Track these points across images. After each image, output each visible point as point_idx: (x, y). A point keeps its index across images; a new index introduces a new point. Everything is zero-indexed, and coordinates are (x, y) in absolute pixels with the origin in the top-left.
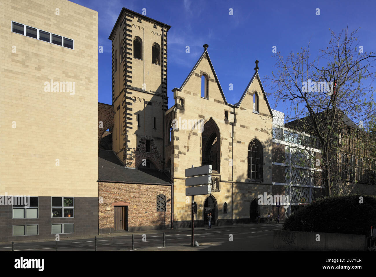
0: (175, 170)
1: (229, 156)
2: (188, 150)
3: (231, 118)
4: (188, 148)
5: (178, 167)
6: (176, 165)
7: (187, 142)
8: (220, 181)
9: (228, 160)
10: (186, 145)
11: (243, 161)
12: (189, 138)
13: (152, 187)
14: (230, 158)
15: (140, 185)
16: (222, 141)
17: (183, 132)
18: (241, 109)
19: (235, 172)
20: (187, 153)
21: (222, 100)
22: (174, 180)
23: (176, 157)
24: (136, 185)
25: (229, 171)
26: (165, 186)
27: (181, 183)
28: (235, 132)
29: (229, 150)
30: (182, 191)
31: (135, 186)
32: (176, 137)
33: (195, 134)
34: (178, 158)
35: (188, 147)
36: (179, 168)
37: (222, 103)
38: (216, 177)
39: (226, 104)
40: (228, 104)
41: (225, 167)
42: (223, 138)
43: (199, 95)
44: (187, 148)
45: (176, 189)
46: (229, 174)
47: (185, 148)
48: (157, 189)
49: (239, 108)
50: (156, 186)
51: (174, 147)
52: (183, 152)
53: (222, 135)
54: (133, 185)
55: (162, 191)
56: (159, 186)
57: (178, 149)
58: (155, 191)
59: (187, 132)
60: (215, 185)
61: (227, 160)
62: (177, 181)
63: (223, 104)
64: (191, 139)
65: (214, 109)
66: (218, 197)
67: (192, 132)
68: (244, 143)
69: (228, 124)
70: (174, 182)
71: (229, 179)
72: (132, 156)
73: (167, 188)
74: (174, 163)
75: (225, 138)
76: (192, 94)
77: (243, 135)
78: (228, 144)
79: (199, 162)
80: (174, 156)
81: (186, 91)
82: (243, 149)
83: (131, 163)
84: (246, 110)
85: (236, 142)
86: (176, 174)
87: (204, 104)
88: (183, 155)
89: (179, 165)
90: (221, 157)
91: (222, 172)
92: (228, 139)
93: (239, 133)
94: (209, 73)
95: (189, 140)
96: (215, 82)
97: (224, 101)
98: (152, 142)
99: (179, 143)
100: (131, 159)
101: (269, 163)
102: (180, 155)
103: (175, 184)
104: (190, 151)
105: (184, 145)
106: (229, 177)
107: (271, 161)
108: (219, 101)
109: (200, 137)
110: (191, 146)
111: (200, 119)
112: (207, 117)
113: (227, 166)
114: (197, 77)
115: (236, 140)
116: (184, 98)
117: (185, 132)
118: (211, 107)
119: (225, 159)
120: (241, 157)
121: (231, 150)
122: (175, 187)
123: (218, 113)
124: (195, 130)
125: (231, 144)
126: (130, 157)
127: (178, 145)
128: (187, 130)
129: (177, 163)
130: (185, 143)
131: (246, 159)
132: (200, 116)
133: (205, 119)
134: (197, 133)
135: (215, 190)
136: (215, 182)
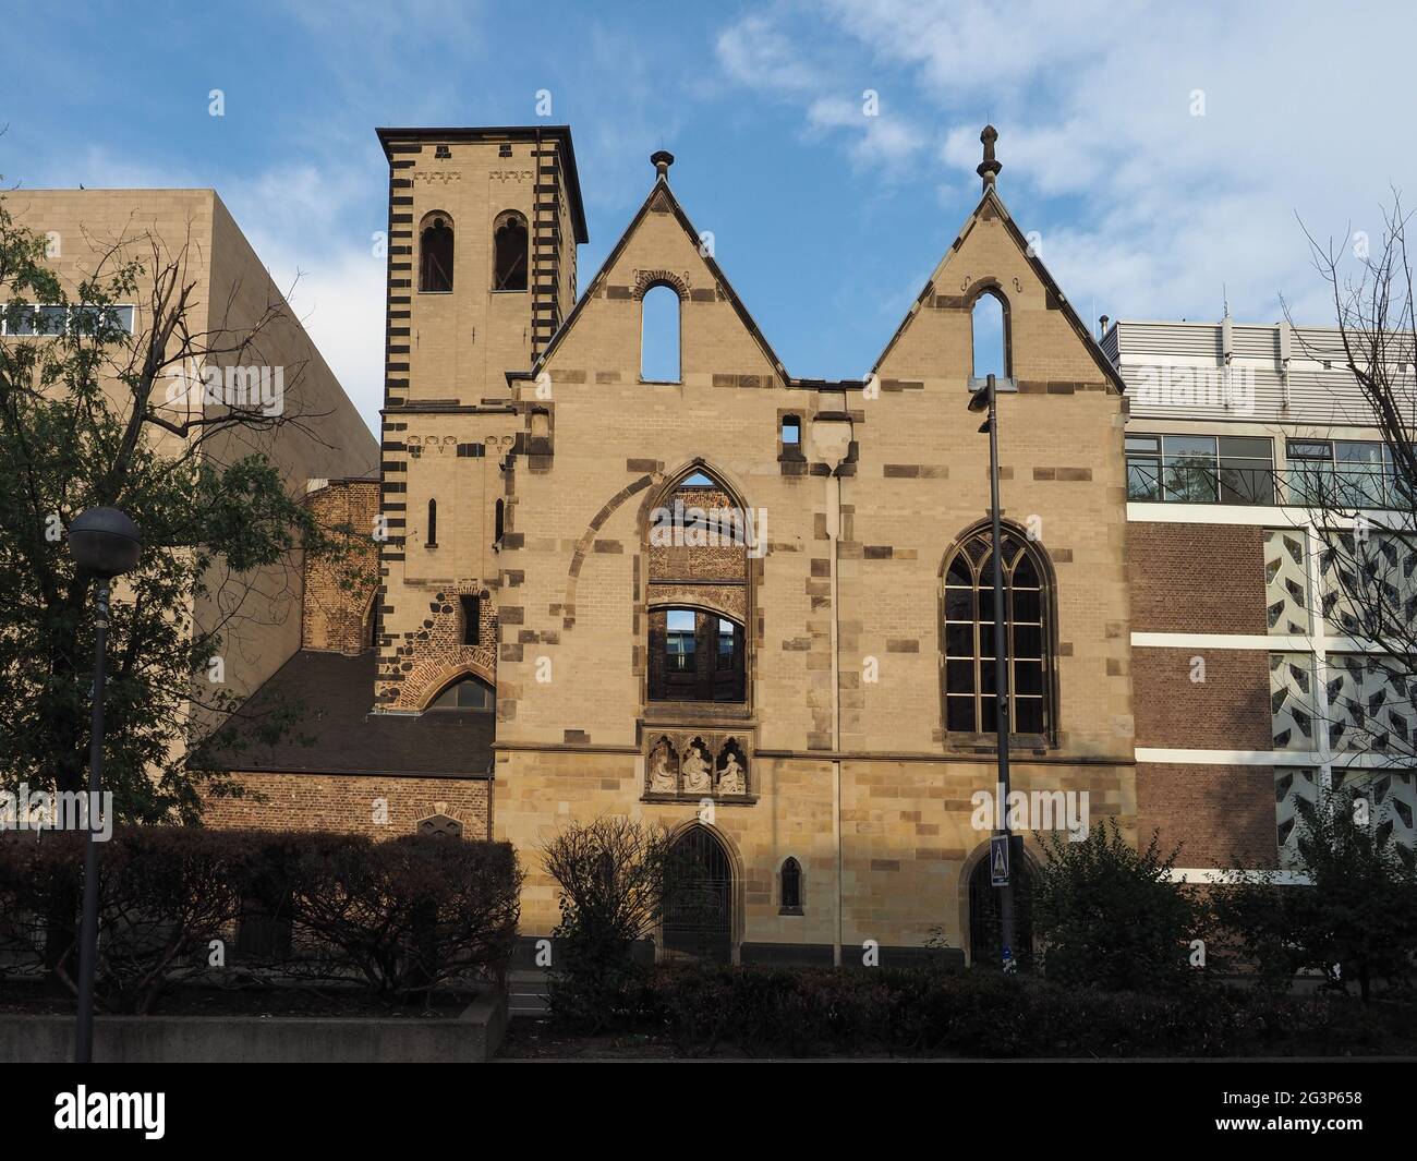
0: (503, 714)
1: (809, 628)
2: (569, 623)
3: (825, 441)
4: (567, 613)
5: (520, 699)
6: (506, 694)
7: (565, 587)
8: (758, 754)
9: (809, 648)
10: (562, 599)
11: (910, 647)
12: (575, 569)
13: (399, 786)
15: (346, 778)
17: (547, 546)
18: (888, 386)
19: (851, 706)
20: (564, 636)
21: (765, 369)
22: (499, 755)
23: (511, 655)
24: (331, 781)
25: (811, 704)
26: (459, 783)
27: (529, 769)
28: (852, 509)
29: (809, 599)
30: (536, 802)
31: (325, 784)
32: (508, 572)
33: (604, 547)
34: (520, 660)
35: (570, 609)
36: (520, 705)
37: (763, 383)
38: (730, 734)
39: (788, 382)
40: (796, 378)
41: (784, 682)
43: (634, 374)
44: (563, 613)
45: (508, 796)
46: (814, 717)
47: (557, 614)
48: (420, 797)
49: (874, 385)
50: (416, 780)
51: (501, 616)
52: (543, 633)
54: (316, 779)
55: (445, 805)
56: (428, 782)
57: (521, 622)
58: (411, 802)
59: (565, 543)
60: (726, 771)
61: (802, 649)
62: (510, 760)
63: (771, 385)
64: (583, 571)
65: (716, 418)
66: (746, 829)
67: (593, 543)
68: (913, 555)
69: (806, 474)
70: (496, 764)
71: (811, 744)
72: (400, 666)
73: (469, 792)
74: (500, 683)
75: (780, 544)
76: (591, 377)
77: (907, 512)
78: (808, 573)
79: (630, 668)
80: (502, 650)
81: (564, 371)
82: (906, 586)
83: (396, 692)
84: (920, 385)
85: (858, 557)
86: (504, 732)
87: (656, 408)
88: (543, 646)
89: (522, 690)
90: (762, 636)
91: (769, 710)
92: (802, 547)
93: (875, 507)
94: (684, 268)
95: (576, 576)
96: (717, 299)
97: (772, 373)
98: (484, 602)
99: (522, 595)
100: (397, 677)
101: (1102, 641)
102: (526, 647)
103: (501, 771)
104: (581, 625)
105: (548, 603)
106: (812, 730)
107: (1120, 632)
108: (741, 377)
109: (636, 558)
110: (584, 602)
111: (637, 476)
112: (674, 464)
113: (799, 678)
114: (616, 304)
115: (856, 544)
116: (553, 404)
117: (558, 547)
118: (699, 413)
119: (786, 646)
120: (895, 628)
121: (826, 597)
122: (503, 783)
123: (740, 432)
124: (603, 534)
125: (823, 570)
126: (391, 672)
127: (519, 606)
128: (567, 537)
129: (514, 683)
130: (556, 591)
131: (926, 632)
132: (633, 465)
133: (661, 475)
134: (621, 543)
135: (726, 795)
136: (731, 757)
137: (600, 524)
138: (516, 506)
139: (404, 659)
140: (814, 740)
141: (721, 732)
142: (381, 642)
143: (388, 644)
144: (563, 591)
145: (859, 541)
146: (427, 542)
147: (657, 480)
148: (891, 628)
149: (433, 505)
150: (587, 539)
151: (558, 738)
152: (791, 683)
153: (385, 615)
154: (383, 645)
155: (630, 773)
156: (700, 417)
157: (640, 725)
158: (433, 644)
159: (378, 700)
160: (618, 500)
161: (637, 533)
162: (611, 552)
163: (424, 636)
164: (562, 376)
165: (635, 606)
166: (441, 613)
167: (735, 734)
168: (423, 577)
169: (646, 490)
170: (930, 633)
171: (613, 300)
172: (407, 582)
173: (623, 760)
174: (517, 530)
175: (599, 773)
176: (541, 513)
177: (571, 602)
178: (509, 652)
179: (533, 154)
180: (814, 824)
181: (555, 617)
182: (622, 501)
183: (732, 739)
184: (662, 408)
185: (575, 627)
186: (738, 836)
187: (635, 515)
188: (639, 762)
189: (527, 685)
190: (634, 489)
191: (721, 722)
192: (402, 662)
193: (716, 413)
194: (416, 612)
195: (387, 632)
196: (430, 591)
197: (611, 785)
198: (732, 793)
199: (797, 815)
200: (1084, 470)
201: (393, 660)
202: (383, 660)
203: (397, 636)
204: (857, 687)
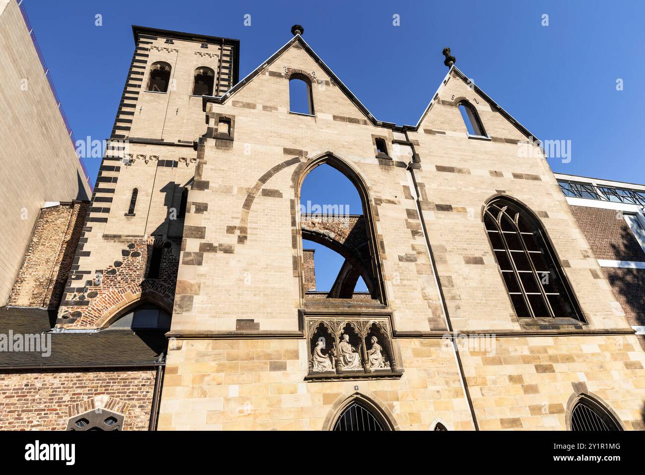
0: (180, 307)
1: (413, 248)
2: (242, 240)
3: (398, 152)
4: (241, 232)
5: (197, 294)
6: (184, 290)
7: (239, 216)
8: (396, 335)
9: (416, 260)
10: (237, 223)
11: (479, 261)
12: (247, 205)
13: (55, 381)
14: (419, 253)
16: (378, 206)
17: (228, 189)
18: (428, 131)
19: (453, 298)
20: (238, 248)
22: (172, 343)
23: (192, 260)
25: (425, 298)
26: (124, 375)
28: (422, 185)
29: (409, 231)
30: (206, 387)
32: (194, 203)
33: (267, 193)
34: (200, 263)
35: (243, 230)
36: (196, 299)
37: (361, 122)
38: (373, 320)
39: (374, 123)
40: (380, 122)
41: (405, 282)
42: (379, 201)
43: (285, 108)
44: (238, 233)
45: (178, 383)
46: (429, 307)
47: (233, 233)
48: (79, 391)
49: (421, 130)
50: (78, 374)
51: (185, 233)
52: (221, 245)
53: (375, 192)
55: (106, 398)
56: (91, 375)
57: (202, 237)
58: (67, 398)
59: (240, 189)
60: (372, 351)
61: (412, 261)
62: (183, 348)
63: (365, 123)
64: (253, 206)
65: (336, 134)
66: (397, 400)
67: (261, 190)
68: (464, 210)
69: (393, 165)
70: (169, 352)
71: (432, 326)
72: (86, 294)
73: (136, 382)
74: (180, 282)
75: (386, 200)
76: (259, 107)
77: (454, 188)
78: (405, 216)
79: (291, 271)
80: (184, 256)
81: (242, 102)
82: (465, 226)
83: (79, 314)
84: (444, 133)
85: (433, 209)
86: (179, 322)
87: (300, 125)
88: (220, 254)
89: (199, 287)
90: (384, 252)
91: (398, 302)
92: (399, 202)
93: (436, 185)
94: (312, 70)
95: (249, 209)
96: (331, 85)
97: (366, 118)
98: (166, 250)
99: (205, 219)
100: (82, 302)
101: (582, 259)
102: (205, 255)
103: (173, 358)
104: (251, 240)
105: (226, 225)
106: (431, 316)
107: (589, 255)
108: (349, 118)
109: (292, 202)
110: (254, 225)
111: (290, 157)
112: (314, 153)
113: (414, 280)
114: (274, 79)
115: (430, 203)
116: (234, 116)
117: (235, 190)
118: (326, 131)
119: (401, 259)
120: (466, 250)
121: (419, 231)
122: (174, 370)
123: (351, 142)
124: (269, 185)
125: (414, 215)
126: (77, 299)
127: (202, 226)
128: (242, 186)
129: (192, 282)
130: (233, 218)
131: (484, 253)
132: (287, 151)
133: (306, 158)
134: (281, 192)
135: (376, 371)
136: (375, 339)
137: (266, 180)
138: (204, 165)
139: (91, 289)
140: (432, 323)
141: (365, 319)
142: (73, 277)
143: (79, 277)
144: (236, 218)
145: (432, 201)
146: (127, 212)
147: (303, 160)
148: (463, 249)
149: (135, 192)
150: (257, 188)
151: (230, 326)
152: (409, 283)
153: (81, 257)
154: (74, 279)
155: (296, 355)
156: (327, 133)
157: (301, 314)
158: (119, 278)
159: (60, 321)
160: (278, 168)
161: (292, 187)
162: (274, 196)
163: (113, 272)
164: (241, 104)
165: (293, 230)
166: (130, 257)
167: (377, 320)
168: (120, 233)
169: (297, 165)
170: (487, 253)
171: (272, 77)
172: (106, 237)
173: (289, 344)
174: (204, 178)
175: (268, 356)
176: (224, 171)
177: (243, 225)
178: (190, 258)
179: (219, 49)
180: (449, 391)
181: (230, 235)
182: (281, 169)
183: (374, 324)
184: (305, 126)
185: (247, 242)
186: (392, 407)
187: (291, 177)
188: (303, 346)
189: (205, 283)
190: (288, 163)
191: (364, 310)
192: (89, 292)
193: (337, 132)
194: (109, 255)
195: (80, 270)
196: (124, 242)
197: (278, 366)
198: (379, 368)
199: (435, 384)
200: (536, 176)
201: (80, 290)
202: (72, 290)
203: (89, 272)
204: (453, 286)
